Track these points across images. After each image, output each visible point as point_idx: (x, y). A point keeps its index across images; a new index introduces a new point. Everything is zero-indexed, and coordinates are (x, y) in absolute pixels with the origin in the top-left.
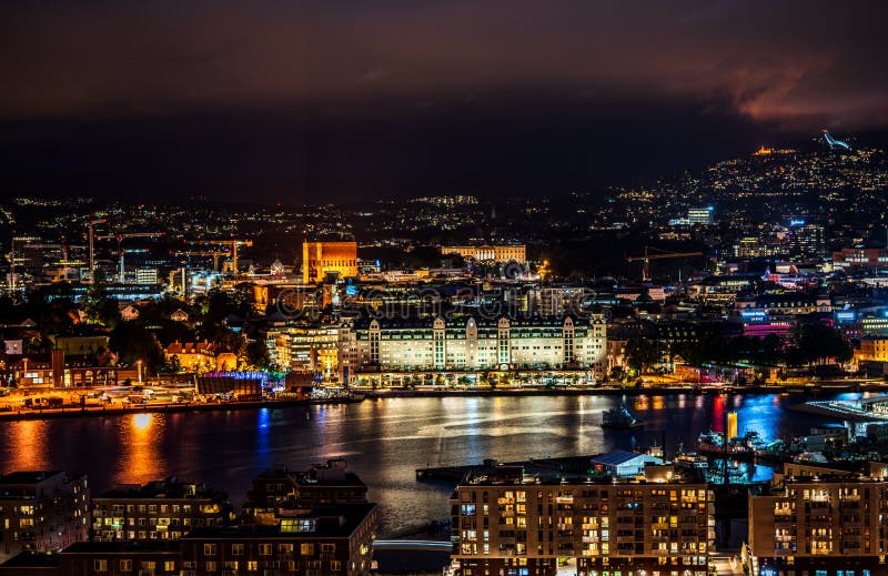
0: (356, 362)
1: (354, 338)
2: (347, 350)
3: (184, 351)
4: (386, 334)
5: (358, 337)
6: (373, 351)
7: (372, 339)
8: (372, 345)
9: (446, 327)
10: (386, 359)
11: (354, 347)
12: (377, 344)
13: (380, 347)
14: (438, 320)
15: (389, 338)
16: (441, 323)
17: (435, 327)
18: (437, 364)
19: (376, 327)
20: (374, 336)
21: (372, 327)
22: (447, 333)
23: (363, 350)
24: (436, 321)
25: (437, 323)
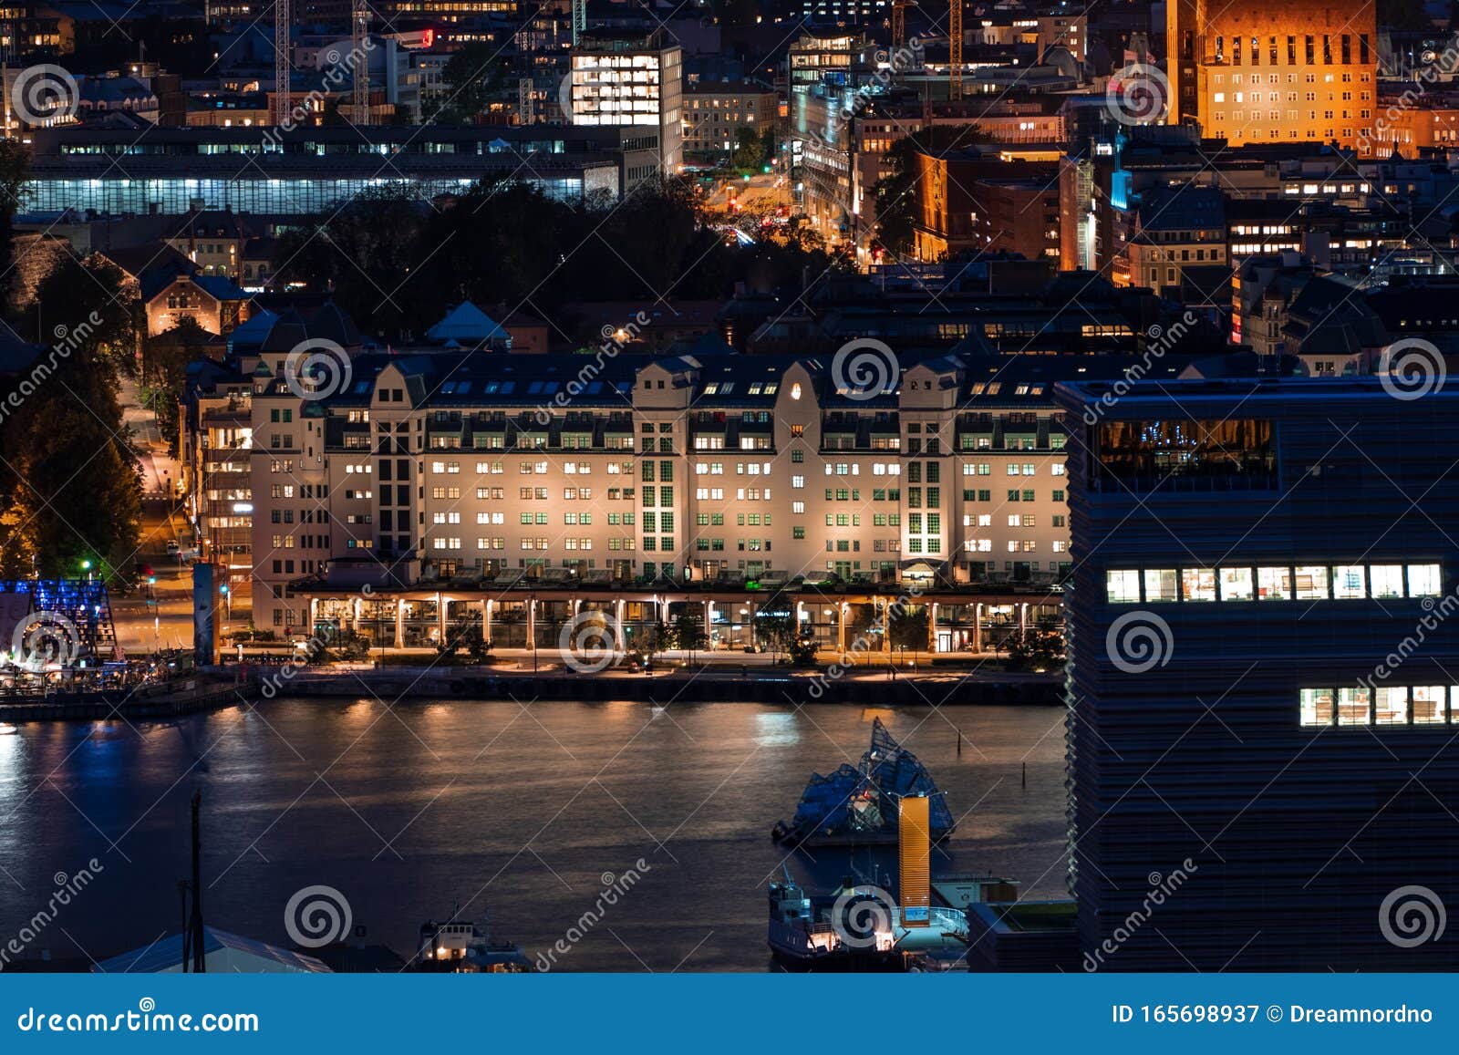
0: (325, 542)
1: (316, 441)
2: (289, 491)
4: (450, 425)
5: (333, 441)
6: (385, 495)
7: (385, 447)
8: (384, 470)
10: (446, 531)
11: (314, 479)
12: (404, 469)
13: (417, 482)
15: (457, 444)
16: (661, 385)
17: (640, 396)
18: (649, 556)
19: (398, 396)
20: (393, 435)
21: (384, 395)
22: (695, 427)
23: (350, 494)
24: (642, 376)
25: (648, 385)
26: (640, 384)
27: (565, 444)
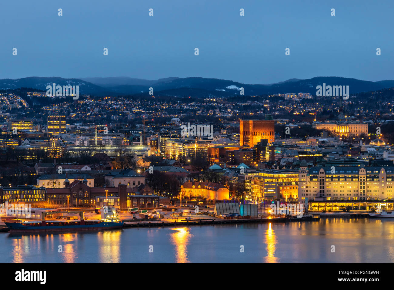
1: (309, 179)
2: (304, 187)
3: (194, 186)
5: (311, 179)
8: (320, 184)
9: (367, 174)
11: (308, 186)
12: (323, 184)
13: (325, 186)
14: (363, 169)
15: (330, 180)
16: (364, 171)
17: (360, 173)
18: (361, 196)
19: (323, 173)
20: (322, 179)
21: (321, 173)
22: (367, 177)
23: (314, 188)
24: (360, 170)
25: (362, 171)
26: (360, 171)
27: (347, 180)
